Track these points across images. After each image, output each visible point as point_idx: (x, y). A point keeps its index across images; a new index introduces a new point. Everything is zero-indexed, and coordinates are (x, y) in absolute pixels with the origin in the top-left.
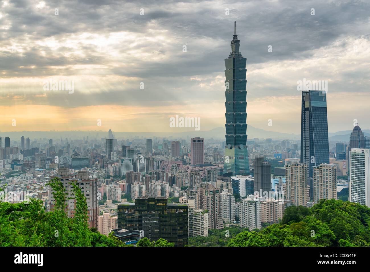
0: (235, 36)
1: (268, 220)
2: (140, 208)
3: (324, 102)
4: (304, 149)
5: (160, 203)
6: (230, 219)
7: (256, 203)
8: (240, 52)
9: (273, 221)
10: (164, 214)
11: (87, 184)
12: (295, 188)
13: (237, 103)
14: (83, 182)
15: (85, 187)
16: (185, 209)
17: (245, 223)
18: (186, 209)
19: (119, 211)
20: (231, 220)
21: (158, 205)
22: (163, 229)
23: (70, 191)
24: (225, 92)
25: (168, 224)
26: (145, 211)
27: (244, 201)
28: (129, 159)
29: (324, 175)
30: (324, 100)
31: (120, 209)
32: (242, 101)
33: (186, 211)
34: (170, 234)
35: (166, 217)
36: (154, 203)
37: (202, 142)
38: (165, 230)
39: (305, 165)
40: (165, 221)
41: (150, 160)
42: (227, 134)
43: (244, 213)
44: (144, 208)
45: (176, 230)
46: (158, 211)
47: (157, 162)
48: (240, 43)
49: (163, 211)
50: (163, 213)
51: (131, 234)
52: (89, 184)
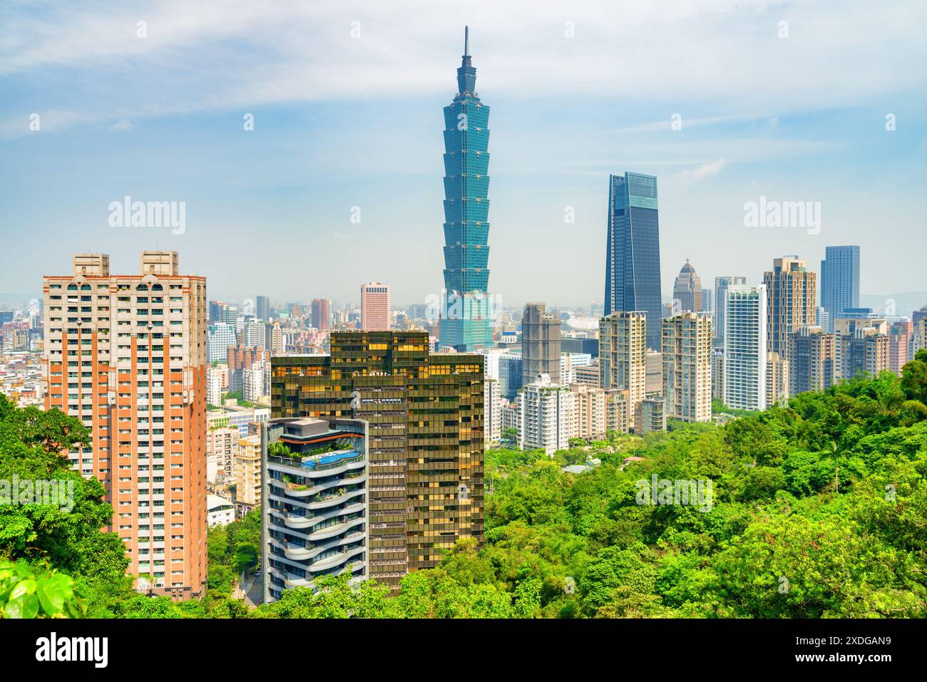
0: (466, 59)
1: (577, 433)
2: (345, 360)
3: (652, 199)
4: (612, 295)
5: (408, 344)
6: (490, 435)
7: (558, 393)
8: (477, 94)
9: (586, 434)
10: (420, 377)
11: (172, 287)
12: (621, 366)
13: (470, 201)
14: (161, 282)
15: (166, 299)
16: (474, 364)
17: (532, 440)
18: (477, 366)
19: (276, 374)
20: (493, 436)
21: (400, 349)
22: (416, 424)
23: (116, 311)
24: (444, 178)
25: (431, 407)
26: (360, 370)
27: (531, 389)
28: (229, 325)
29: (685, 335)
30: (652, 194)
31: (279, 368)
32: (481, 197)
33: (477, 371)
34: (437, 436)
35: (426, 387)
36: (385, 347)
37: (386, 292)
38: (421, 424)
39: (641, 316)
40: (422, 399)
41: (275, 328)
42: (447, 267)
43: (531, 416)
44: (359, 360)
45: (454, 423)
46: (401, 370)
47: (287, 335)
48: (477, 73)
49: (417, 370)
50: (416, 376)
51: (331, 431)
52: (180, 287)
